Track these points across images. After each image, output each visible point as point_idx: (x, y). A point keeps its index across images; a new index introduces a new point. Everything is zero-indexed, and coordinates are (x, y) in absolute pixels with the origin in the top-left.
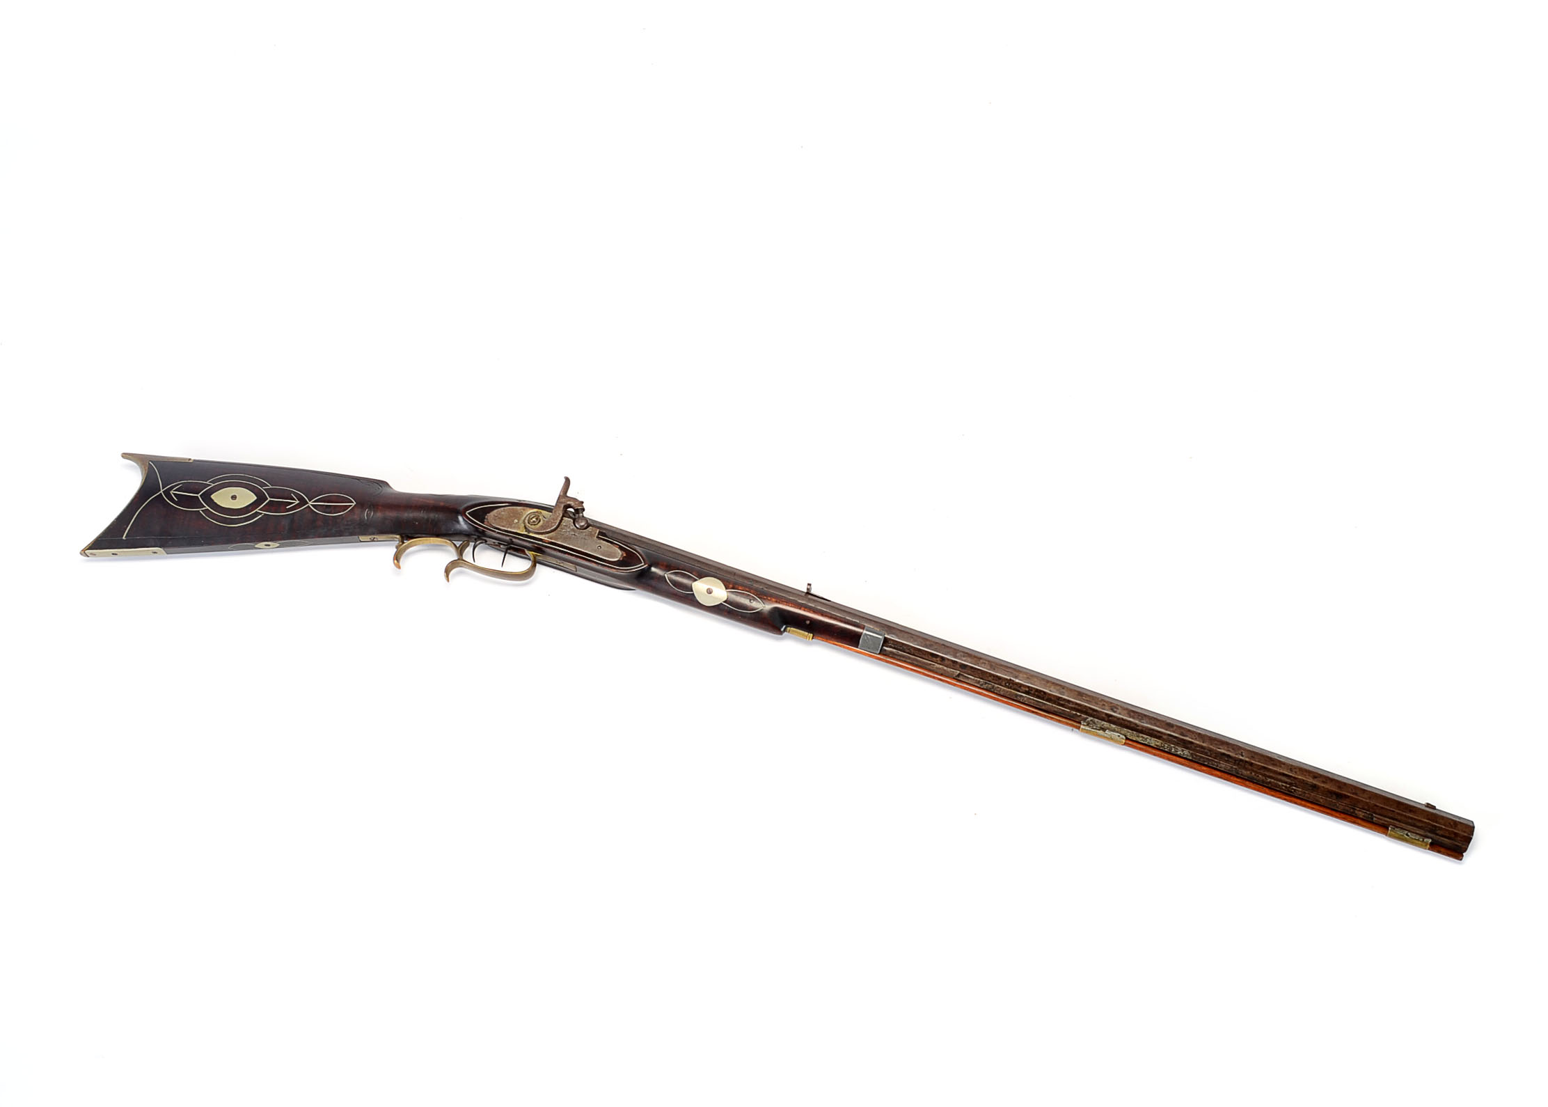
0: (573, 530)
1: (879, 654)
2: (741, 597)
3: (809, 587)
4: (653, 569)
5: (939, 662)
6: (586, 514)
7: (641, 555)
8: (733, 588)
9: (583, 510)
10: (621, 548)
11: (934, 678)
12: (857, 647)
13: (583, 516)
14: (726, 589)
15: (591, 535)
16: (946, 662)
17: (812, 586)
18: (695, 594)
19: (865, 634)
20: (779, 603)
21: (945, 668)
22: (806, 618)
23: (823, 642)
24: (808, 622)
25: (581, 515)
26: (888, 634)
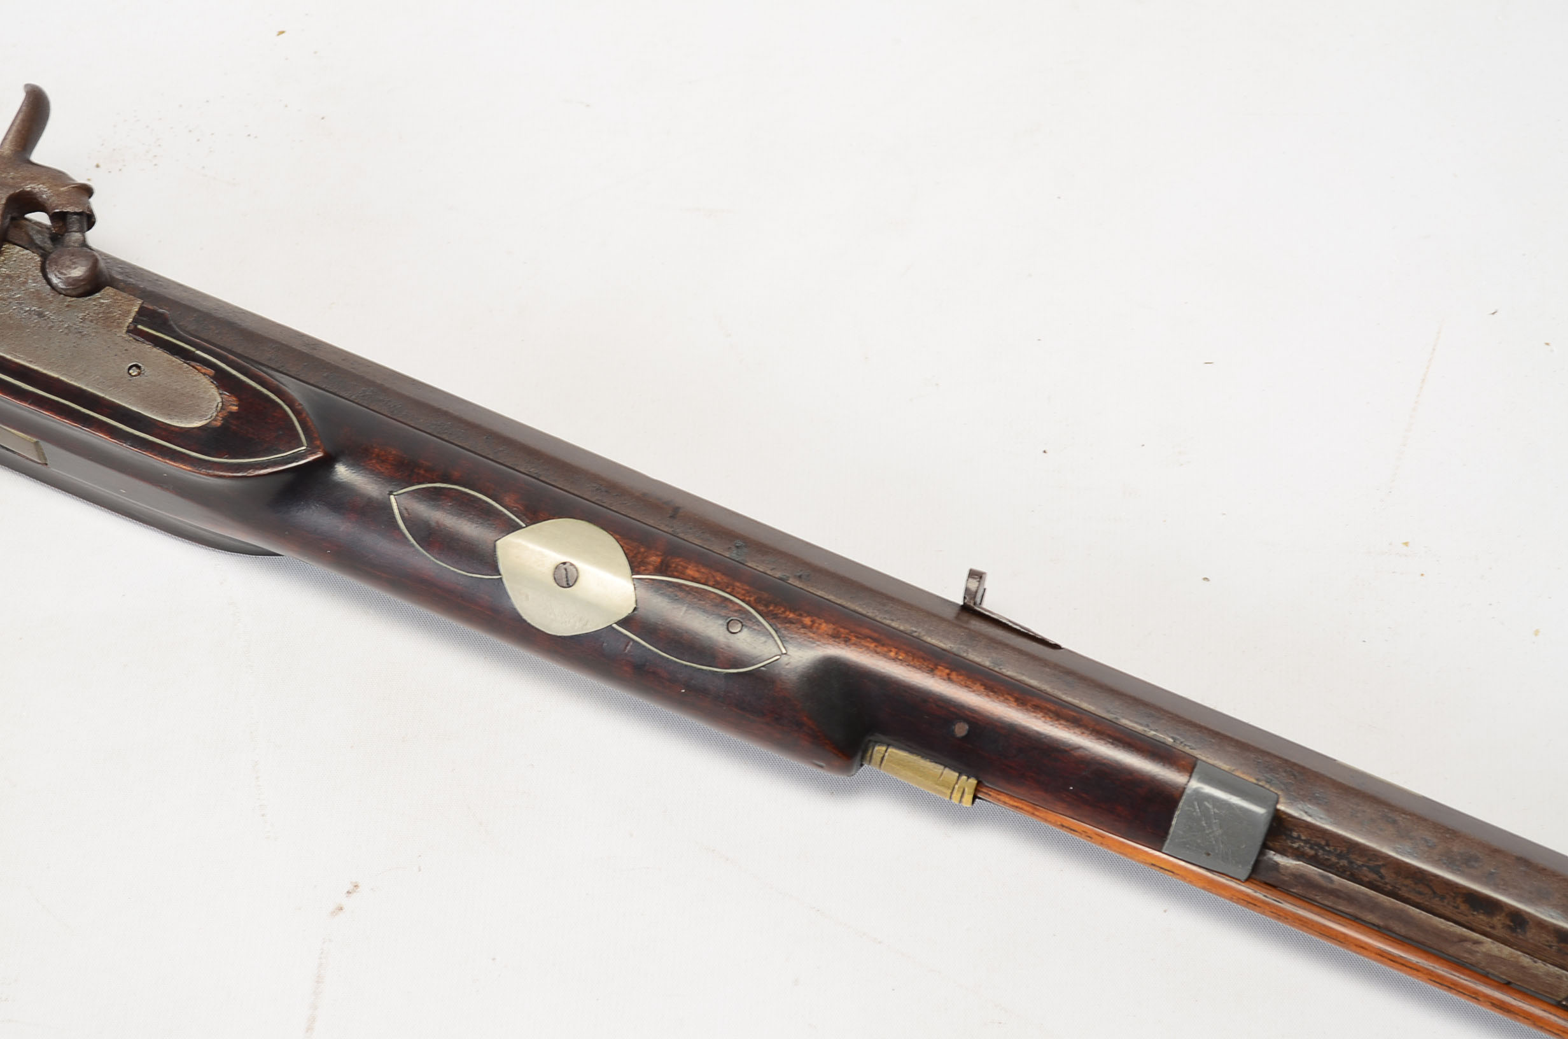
0: (37, 295)
1: (1249, 879)
2: (691, 606)
3: (973, 585)
4: (342, 472)
5: (1500, 932)
6: (95, 237)
7: (297, 413)
8: (662, 569)
9: (89, 220)
10: (222, 380)
11: (1475, 996)
12: (1160, 851)
13: (84, 244)
14: (635, 569)
15: (107, 320)
16: (1531, 934)
17: (988, 583)
18: (504, 580)
19: (1197, 792)
20: (847, 641)
21: (1526, 960)
22: (951, 712)
23: (1020, 815)
24: (961, 729)
25: (77, 236)
26: (1293, 800)
